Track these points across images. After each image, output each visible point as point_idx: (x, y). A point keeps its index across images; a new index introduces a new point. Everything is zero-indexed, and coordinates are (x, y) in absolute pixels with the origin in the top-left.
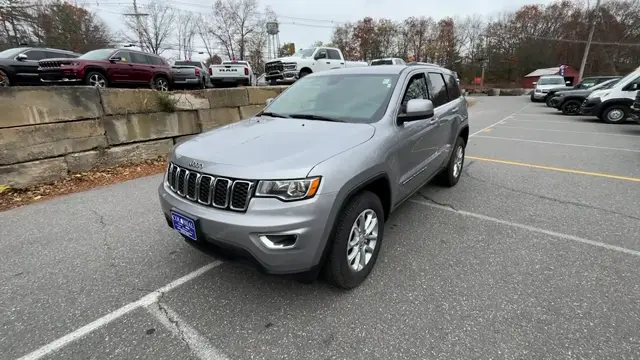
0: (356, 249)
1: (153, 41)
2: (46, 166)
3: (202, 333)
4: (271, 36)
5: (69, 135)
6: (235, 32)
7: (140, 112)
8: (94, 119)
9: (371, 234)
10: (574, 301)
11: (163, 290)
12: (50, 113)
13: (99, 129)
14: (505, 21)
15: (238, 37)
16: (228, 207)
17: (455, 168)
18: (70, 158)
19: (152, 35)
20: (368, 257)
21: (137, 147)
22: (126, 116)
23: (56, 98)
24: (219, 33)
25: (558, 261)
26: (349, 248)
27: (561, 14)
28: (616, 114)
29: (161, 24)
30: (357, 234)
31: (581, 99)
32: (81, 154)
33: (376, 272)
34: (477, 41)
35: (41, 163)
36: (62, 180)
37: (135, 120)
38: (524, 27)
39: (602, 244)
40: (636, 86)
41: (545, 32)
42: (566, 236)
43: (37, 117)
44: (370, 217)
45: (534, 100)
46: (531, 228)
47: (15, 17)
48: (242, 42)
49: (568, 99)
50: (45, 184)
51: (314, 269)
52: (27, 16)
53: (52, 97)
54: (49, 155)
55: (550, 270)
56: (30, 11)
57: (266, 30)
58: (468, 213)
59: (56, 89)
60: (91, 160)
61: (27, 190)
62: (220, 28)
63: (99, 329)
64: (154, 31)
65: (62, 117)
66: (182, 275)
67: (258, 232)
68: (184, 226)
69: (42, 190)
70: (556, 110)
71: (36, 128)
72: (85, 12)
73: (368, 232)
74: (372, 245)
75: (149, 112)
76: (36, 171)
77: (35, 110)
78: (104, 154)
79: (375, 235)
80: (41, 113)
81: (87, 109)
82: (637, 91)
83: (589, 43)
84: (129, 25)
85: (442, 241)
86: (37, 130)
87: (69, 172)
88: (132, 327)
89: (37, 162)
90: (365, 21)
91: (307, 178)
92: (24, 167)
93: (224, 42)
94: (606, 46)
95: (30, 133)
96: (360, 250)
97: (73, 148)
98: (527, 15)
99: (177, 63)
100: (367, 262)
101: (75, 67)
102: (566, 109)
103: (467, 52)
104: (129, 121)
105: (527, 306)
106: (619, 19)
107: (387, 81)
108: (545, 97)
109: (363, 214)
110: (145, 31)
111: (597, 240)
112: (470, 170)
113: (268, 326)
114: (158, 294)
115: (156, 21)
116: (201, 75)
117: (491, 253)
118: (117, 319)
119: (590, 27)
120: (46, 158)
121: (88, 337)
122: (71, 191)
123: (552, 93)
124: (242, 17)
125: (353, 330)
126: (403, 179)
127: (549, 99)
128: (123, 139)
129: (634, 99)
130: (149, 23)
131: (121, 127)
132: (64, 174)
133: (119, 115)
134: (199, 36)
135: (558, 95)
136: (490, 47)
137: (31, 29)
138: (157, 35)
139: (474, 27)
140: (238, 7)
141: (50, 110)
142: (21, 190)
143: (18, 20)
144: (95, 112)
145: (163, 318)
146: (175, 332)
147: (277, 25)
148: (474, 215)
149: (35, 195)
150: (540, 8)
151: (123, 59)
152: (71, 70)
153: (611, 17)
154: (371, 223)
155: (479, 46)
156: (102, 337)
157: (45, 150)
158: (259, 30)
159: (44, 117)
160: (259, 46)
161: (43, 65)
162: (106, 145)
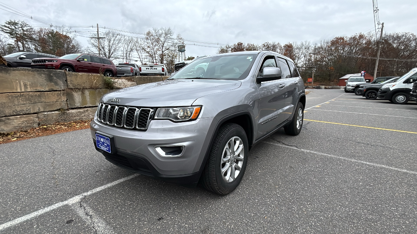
0: (228, 164)
1: (107, 54)
2: (23, 119)
3: (108, 223)
4: (181, 53)
5: (43, 100)
6: (158, 50)
7: (91, 88)
8: (60, 91)
9: (239, 155)
10: (392, 206)
11: (85, 194)
12: (31, 86)
13: (63, 97)
14: (325, 46)
15: (160, 53)
16: (135, 127)
17: (298, 123)
18: (41, 115)
19: (107, 50)
20: (237, 173)
21: (87, 111)
22: (82, 90)
23: (37, 76)
24: (148, 50)
25: (375, 180)
26: (222, 162)
27: (358, 42)
28: (401, 98)
29: (113, 44)
30: (228, 153)
31: (377, 89)
32: (49, 113)
33: (243, 185)
34: (308, 57)
35: (20, 117)
36: (33, 129)
37: (87, 93)
38: (337, 49)
39: (405, 171)
40: (412, 80)
41: (350, 52)
42: (379, 165)
43: (23, 88)
44: (238, 142)
45: (346, 91)
46: (353, 160)
47: (24, 39)
48: (162, 56)
49: (368, 89)
50: (21, 131)
51: (195, 175)
52: (32, 39)
53: (35, 75)
54: (27, 112)
55: (370, 186)
56: (34, 36)
57: (177, 49)
58: (308, 151)
59: (38, 71)
60: (54, 117)
61: (8, 134)
62: (148, 47)
63: (31, 220)
64: (108, 48)
65: (39, 89)
66: (102, 185)
67: (154, 144)
68: (103, 143)
69: (19, 135)
70: (361, 97)
71: (21, 94)
72: (68, 37)
73: (237, 154)
74: (240, 164)
75: (96, 88)
76: (17, 122)
77: (22, 84)
78: (64, 113)
79: (242, 157)
80: (25, 85)
81: (56, 84)
82: (413, 84)
83: (378, 59)
84: (94, 44)
85: (291, 167)
86: (21, 96)
87: (39, 124)
88: (57, 218)
89: (18, 117)
90: (238, 44)
91: (192, 106)
92: (9, 119)
93: (151, 56)
94: (389, 61)
95: (16, 97)
96: (231, 166)
97: (44, 108)
98: (337, 42)
99: (120, 64)
100: (236, 177)
101: (55, 63)
102: (368, 96)
103: (302, 63)
104: (83, 93)
105: (357, 209)
106: (395, 46)
107: (249, 58)
108: (354, 89)
109: (233, 139)
110: (103, 48)
111: (402, 168)
112: (308, 126)
113: (159, 219)
114: (81, 197)
115: (110, 42)
116: (134, 72)
117: (326, 175)
118: (47, 213)
119: (377, 50)
120: (25, 114)
121: (21, 224)
122: (38, 136)
123: (358, 86)
124: (163, 41)
125: (225, 223)
126: (261, 120)
127: (356, 90)
128: (78, 105)
129: (411, 88)
130: (106, 44)
131: (77, 97)
132: (35, 125)
133: (76, 89)
134: (136, 51)
135: (362, 87)
136: (316, 61)
137: (33, 47)
138: (110, 50)
139: (306, 48)
140: (160, 35)
141: (32, 84)
142: (4, 134)
143: (26, 41)
144: (61, 86)
145: (81, 213)
146: (89, 222)
147: (184, 47)
148: (312, 152)
149: (13, 137)
150: (345, 38)
151: (86, 60)
152: (52, 65)
153: (390, 44)
154: (238, 147)
155: (309, 60)
156: (32, 225)
157: (25, 109)
158: (173, 48)
159: (27, 88)
160: (173, 58)
161: (34, 61)
162: (66, 108)
